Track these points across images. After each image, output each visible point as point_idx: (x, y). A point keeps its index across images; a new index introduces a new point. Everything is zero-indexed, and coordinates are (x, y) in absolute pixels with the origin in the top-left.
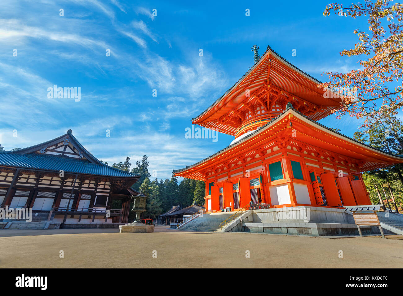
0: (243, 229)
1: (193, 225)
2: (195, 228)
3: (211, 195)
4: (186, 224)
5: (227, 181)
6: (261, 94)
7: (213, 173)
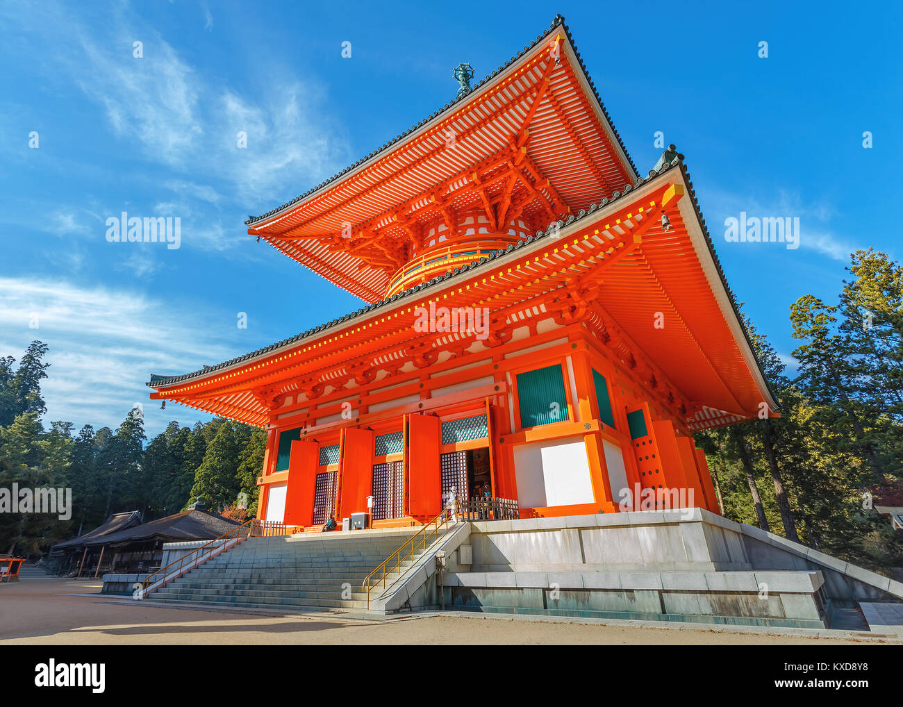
0: (446, 597)
1: (212, 580)
2: (227, 594)
3: (288, 471)
4: (181, 576)
5: (355, 426)
6: (492, 175)
7: (302, 398)
